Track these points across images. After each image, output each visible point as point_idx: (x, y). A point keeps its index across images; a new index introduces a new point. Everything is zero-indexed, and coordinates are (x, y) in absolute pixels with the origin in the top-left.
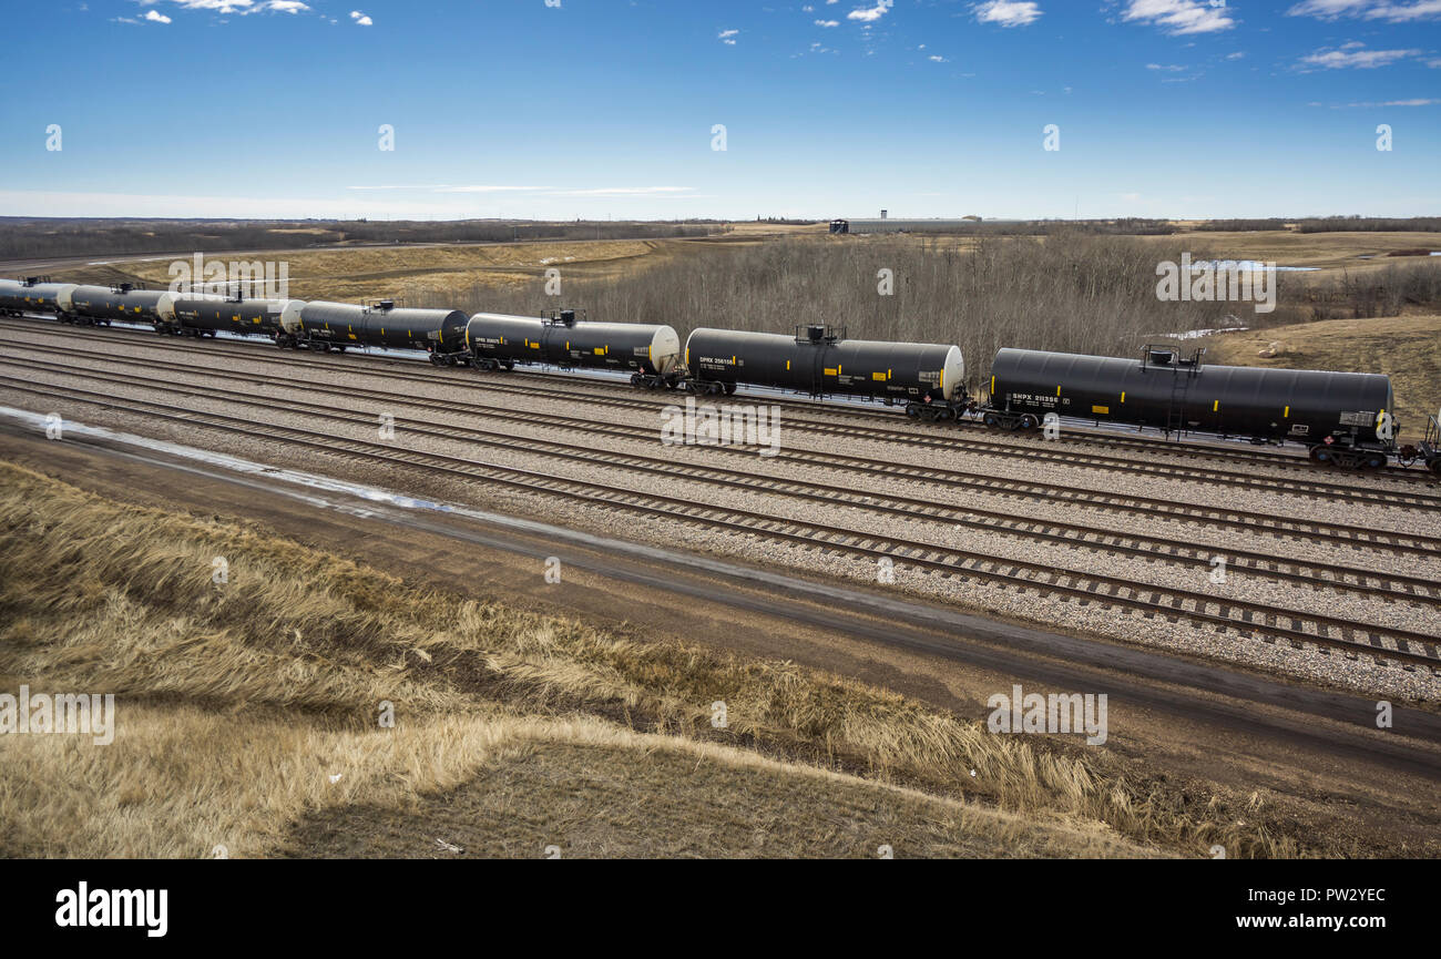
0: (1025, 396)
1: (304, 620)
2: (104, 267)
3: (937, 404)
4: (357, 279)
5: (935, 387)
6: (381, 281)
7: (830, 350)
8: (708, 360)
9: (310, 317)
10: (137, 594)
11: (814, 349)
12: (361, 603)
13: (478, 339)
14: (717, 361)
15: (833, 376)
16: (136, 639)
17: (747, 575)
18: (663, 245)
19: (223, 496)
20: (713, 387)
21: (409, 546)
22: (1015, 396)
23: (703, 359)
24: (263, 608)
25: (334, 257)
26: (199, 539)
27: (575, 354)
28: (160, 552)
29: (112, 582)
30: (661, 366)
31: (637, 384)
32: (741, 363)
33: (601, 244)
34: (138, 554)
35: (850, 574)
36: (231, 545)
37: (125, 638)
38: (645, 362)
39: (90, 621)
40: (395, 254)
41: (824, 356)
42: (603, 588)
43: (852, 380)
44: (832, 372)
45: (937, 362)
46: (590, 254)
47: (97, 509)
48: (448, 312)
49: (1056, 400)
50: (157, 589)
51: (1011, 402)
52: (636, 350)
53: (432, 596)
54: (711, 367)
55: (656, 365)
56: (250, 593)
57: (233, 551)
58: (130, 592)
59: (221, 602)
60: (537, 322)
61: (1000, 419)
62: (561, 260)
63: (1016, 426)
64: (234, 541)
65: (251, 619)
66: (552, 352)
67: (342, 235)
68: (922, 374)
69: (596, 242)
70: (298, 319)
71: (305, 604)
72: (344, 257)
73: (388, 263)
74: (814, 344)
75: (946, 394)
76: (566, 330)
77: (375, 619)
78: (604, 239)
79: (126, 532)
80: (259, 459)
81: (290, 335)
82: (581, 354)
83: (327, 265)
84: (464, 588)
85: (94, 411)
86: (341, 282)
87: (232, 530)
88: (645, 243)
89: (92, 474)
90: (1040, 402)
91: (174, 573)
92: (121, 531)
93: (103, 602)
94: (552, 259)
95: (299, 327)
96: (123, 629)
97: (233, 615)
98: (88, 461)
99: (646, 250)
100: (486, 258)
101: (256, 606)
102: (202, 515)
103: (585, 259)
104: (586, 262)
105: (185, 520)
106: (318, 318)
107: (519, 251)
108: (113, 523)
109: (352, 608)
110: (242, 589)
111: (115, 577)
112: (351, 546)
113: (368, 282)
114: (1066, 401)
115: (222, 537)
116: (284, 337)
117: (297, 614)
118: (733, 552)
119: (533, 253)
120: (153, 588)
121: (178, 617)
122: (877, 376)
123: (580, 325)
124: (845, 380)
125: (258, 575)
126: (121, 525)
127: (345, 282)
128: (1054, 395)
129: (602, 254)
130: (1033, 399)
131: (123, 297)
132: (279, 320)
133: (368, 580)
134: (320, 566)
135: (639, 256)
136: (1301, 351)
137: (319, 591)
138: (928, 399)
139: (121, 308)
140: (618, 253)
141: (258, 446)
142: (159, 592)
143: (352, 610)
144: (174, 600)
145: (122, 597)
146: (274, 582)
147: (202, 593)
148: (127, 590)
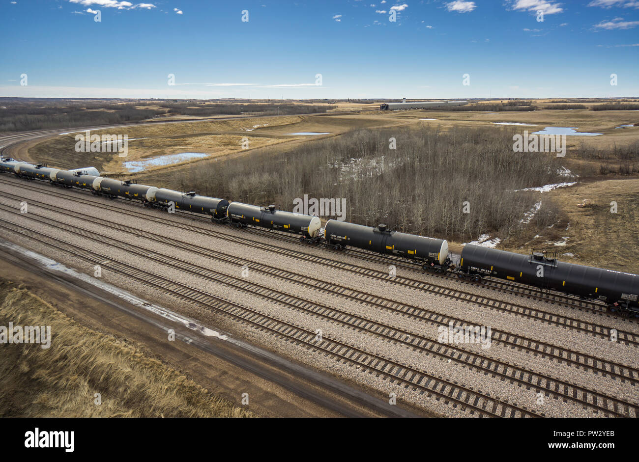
0: (476, 268)
1: (165, 408)
2: (67, 136)
3: (436, 267)
4: (174, 138)
5: (436, 259)
6: (185, 139)
7: (389, 238)
8: (334, 236)
9: (159, 196)
10: (93, 384)
11: (381, 236)
12: (189, 401)
13: (232, 215)
14: (338, 237)
15: (390, 250)
16: (93, 411)
17: (357, 396)
18: (307, 118)
19: (128, 325)
20: (336, 247)
21: (210, 366)
22: (472, 267)
23: (332, 235)
24: (147, 398)
25: (164, 127)
26: (118, 353)
27: (275, 226)
28: (102, 360)
29: (81, 374)
30: (313, 235)
31: (302, 240)
32: (349, 239)
33: (280, 118)
34: (92, 359)
35: (403, 397)
36: (132, 359)
37: (88, 409)
38: (306, 233)
39: (73, 396)
40: (190, 125)
41: (386, 240)
42: (295, 403)
43: (398, 252)
44: (390, 248)
45: (437, 249)
46: (275, 123)
47: (74, 329)
48: (219, 200)
49: (491, 272)
50: (101, 380)
51: (470, 270)
52: (302, 228)
53: (220, 401)
54: (335, 239)
55: (311, 235)
56: (141, 387)
57: (133, 362)
58: (89, 381)
59: (129, 392)
60: (258, 209)
61: (465, 276)
62: (262, 126)
63: (472, 280)
64: (134, 356)
65: (142, 405)
66: (265, 223)
67: (167, 110)
68: (430, 254)
69: (277, 117)
70: (153, 195)
71: (165, 399)
72: (168, 127)
73: (187, 129)
74: (381, 234)
75: (441, 262)
76: (271, 215)
77: (196, 412)
78: (281, 115)
79: (87, 345)
80: (141, 296)
81: (151, 202)
82: (277, 226)
83: (161, 131)
84: (234, 398)
85: (69, 258)
86: (167, 140)
87: (132, 349)
88: (299, 117)
89: (70, 305)
90: (484, 272)
91: (108, 372)
92: (84, 344)
93: (78, 386)
94: (258, 126)
95: (154, 199)
96: (87, 403)
97: (134, 401)
98: (68, 295)
99: (300, 120)
100: (229, 126)
101: (143, 396)
102: (119, 337)
103: (272, 125)
104: (273, 126)
105: (111, 340)
106: (162, 197)
107: (244, 122)
108: (81, 338)
109: (186, 402)
110: (137, 385)
111: (82, 371)
112: (184, 365)
113: (179, 139)
114: (495, 273)
115: (128, 353)
116: (148, 203)
117: (161, 405)
118: (351, 378)
119: (250, 123)
120: (99, 380)
121: (110, 399)
122: (409, 252)
123: (278, 212)
124: (395, 251)
125: (144, 378)
126: (84, 340)
127: (169, 139)
128: (490, 270)
129: (280, 123)
130: (480, 270)
131: (78, 178)
132: (146, 196)
133: (193, 388)
134: (171, 376)
135: (296, 123)
136: (597, 203)
137: (171, 391)
138: (432, 264)
139: (77, 183)
140: (287, 122)
141: (140, 287)
142: (102, 383)
143: (186, 404)
144: (108, 388)
145: (86, 384)
146: (151, 383)
147: (120, 386)
148: (88, 380)
